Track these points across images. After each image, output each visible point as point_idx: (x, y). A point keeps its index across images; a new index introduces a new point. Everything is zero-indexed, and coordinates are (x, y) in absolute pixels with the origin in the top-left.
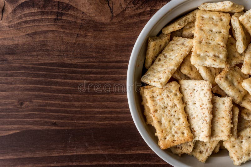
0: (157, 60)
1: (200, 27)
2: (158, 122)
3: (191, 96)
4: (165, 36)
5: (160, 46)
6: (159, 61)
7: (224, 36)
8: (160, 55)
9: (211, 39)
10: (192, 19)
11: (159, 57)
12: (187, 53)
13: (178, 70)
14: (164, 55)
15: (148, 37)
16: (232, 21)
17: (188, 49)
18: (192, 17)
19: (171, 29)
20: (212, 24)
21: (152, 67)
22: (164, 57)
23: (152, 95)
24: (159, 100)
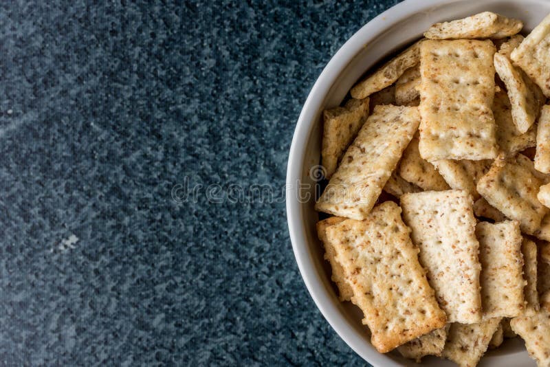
0: (345, 159)
1: (432, 75)
2: (366, 294)
3: (431, 226)
4: (359, 103)
5: (351, 126)
6: (350, 162)
7: (486, 90)
8: (350, 149)
9: (459, 101)
10: (413, 61)
11: (348, 154)
12: (410, 138)
13: (395, 175)
14: (359, 147)
15: (321, 110)
17: (409, 129)
18: (412, 57)
19: (370, 87)
20: (457, 68)
21: (336, 175)
22: (359, 151)
23: (344, 238)
24: (362, 245)
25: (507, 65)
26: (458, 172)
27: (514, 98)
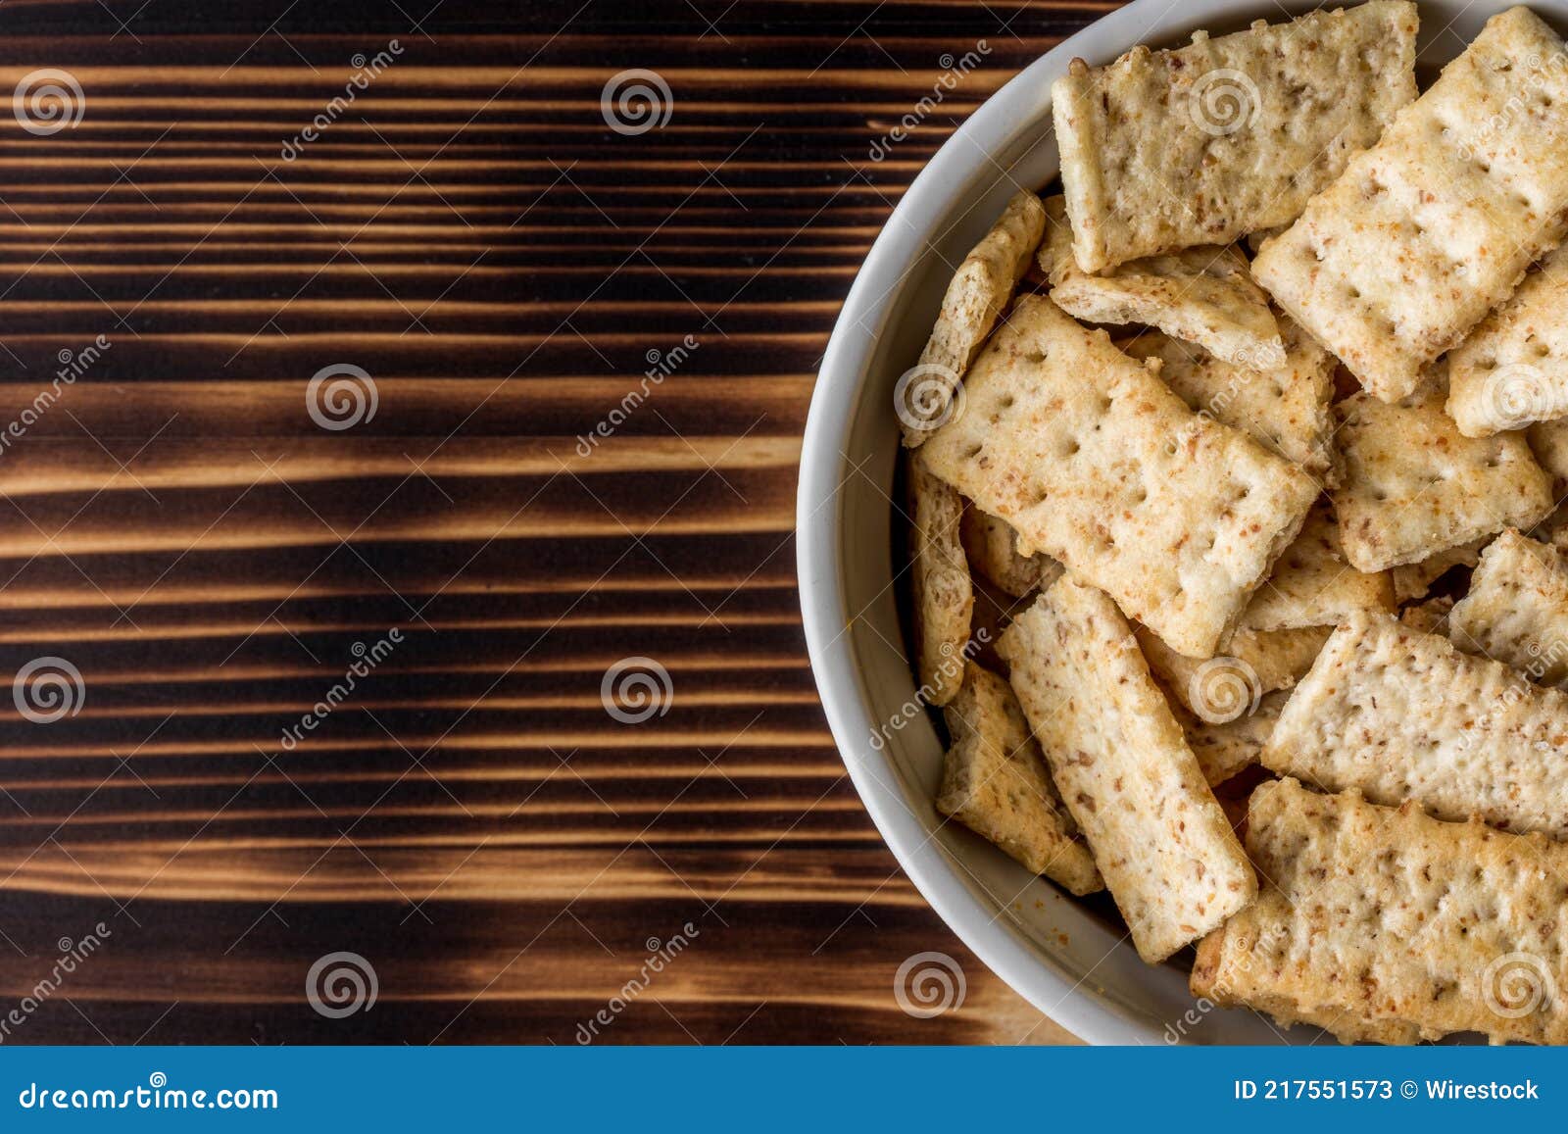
0: (1080, 812)
1: (1018, 496)
2: (1436, 998)
3: (1382, 743)
4: (967, 695)
5: (1008, 752)
6: (1091, 807)
7: (1139, 398)
8: (1061, 786)
9: (1123, 479)
10: (951, 509)
11: (1069, 798)
12: (1131, 643)
13: (1198, 734)
14: (1070, 762)
16: (1076, 311)
17: (1106, 629)
18: (938, 504)
20: (1038, 426)
21: (1103, 862)
22: (1082, 770)
23: (1268, 961)
24: (1314, 931)
25: (1097, 290)
26: (1295, 590)
27: (1188, 328)
